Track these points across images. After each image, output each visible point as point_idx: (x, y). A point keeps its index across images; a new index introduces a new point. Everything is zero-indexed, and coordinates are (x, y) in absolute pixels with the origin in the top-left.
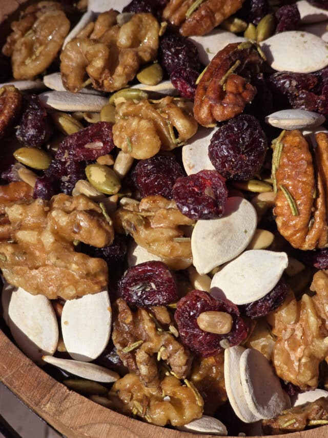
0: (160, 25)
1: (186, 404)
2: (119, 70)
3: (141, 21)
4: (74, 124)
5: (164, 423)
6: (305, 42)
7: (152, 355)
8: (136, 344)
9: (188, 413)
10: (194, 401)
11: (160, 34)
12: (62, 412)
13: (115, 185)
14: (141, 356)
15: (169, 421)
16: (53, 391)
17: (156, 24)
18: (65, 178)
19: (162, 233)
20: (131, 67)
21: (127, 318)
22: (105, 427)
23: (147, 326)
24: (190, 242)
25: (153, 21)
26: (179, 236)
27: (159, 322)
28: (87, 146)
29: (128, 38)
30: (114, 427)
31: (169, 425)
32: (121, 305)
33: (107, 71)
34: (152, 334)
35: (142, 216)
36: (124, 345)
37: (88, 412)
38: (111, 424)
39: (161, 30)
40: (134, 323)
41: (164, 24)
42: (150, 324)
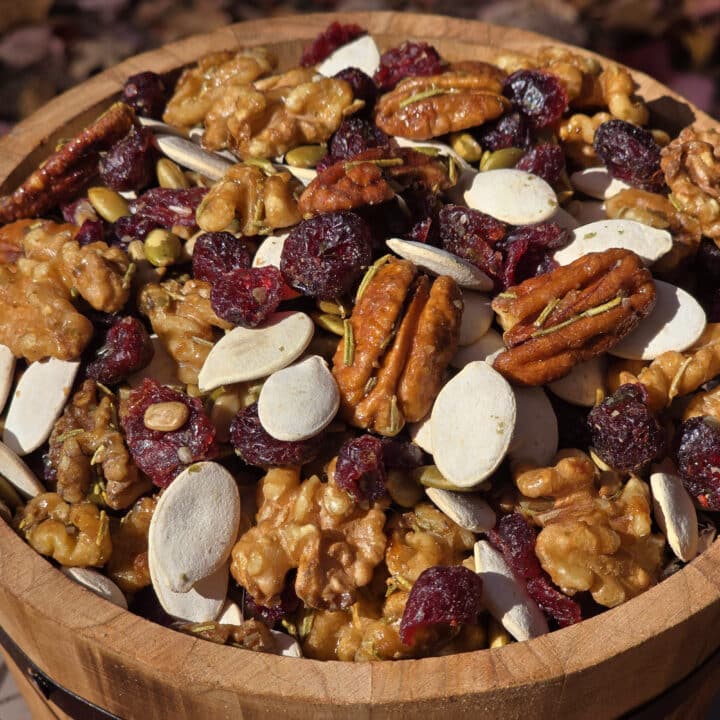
0: (352, 101)
1: (82, 535)
2: (265, 133)
6: (526, 185)
8: (74, 432)
10: (93, 536)
11: (345, 112)
13: (165, 255)
14: (71, 445)
15: (52, 550)
17: (347, 97)
19: (181, 324)
20: (282, 135)
24: (210, 349)
26: (201, 336)
29: (297, 103)
35: (171, 298)
39: (350, 107)
40: (87, 409)
41: (358, 103)
42: (103, 413)
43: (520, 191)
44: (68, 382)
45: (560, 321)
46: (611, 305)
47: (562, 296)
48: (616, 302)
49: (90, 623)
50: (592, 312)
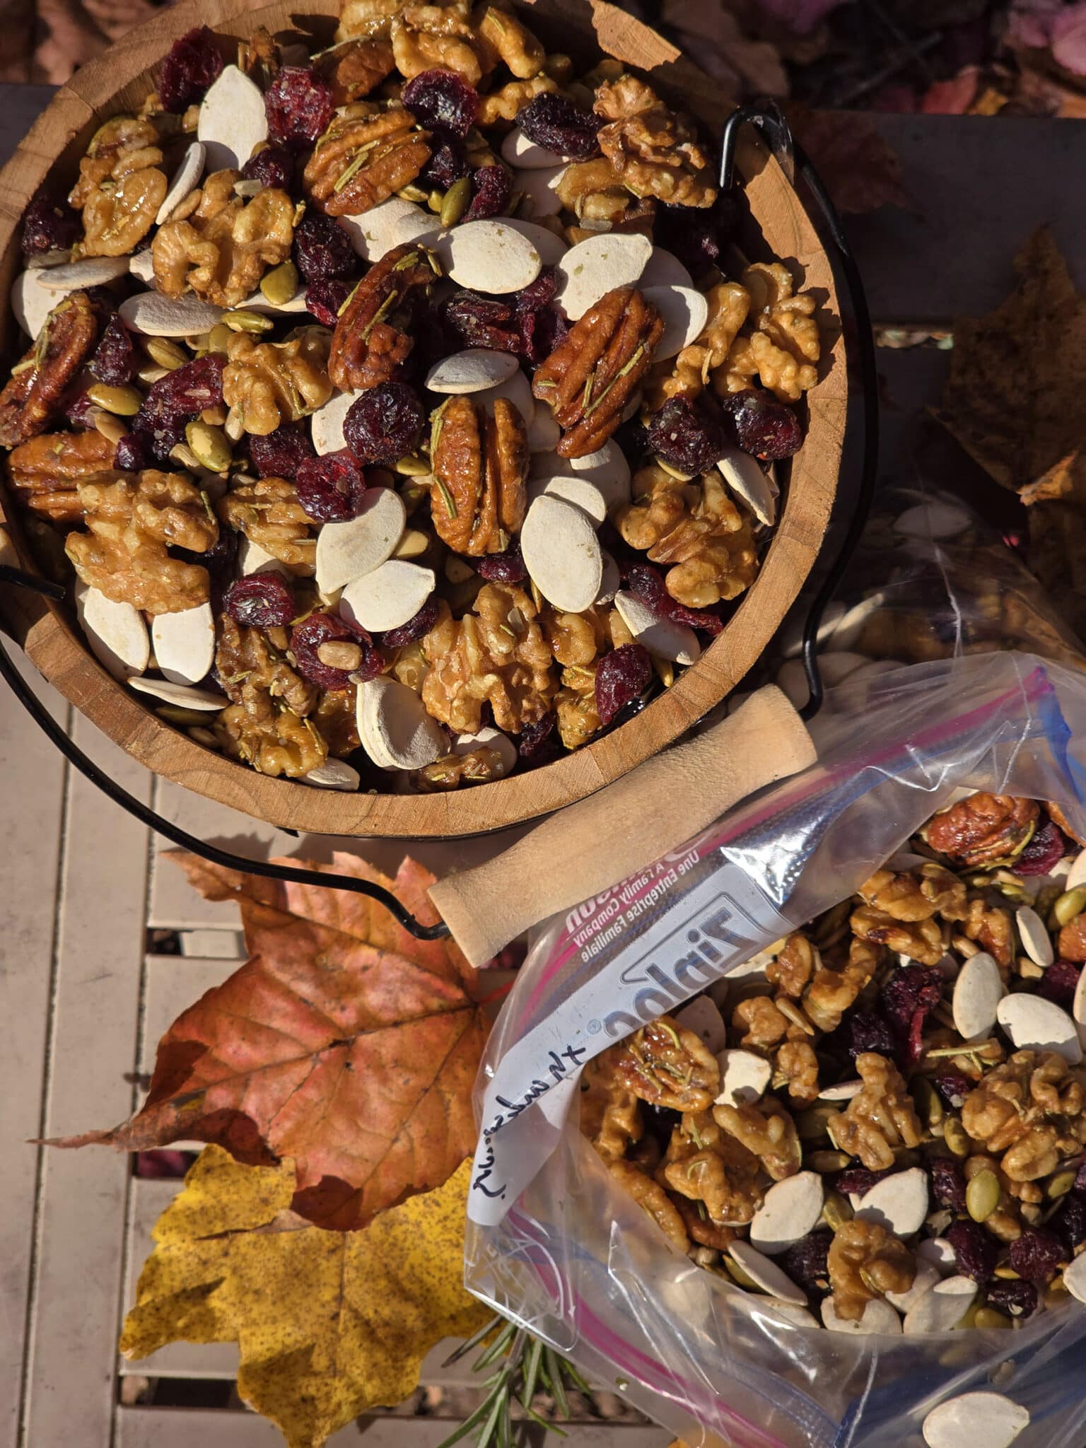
0: (294, 208)
1: (304, 751)
2: (234, 280)
3: (266, 204)
4: (172, 355)
5: (277, 772)
6: (501, 245)
7: (263, 690)
8: (244, 675)
9: (306, 762)
10: (312, 749)
11: (294, 224)
12: (151, 754)
13: (222, 460)
14: (249, 691)
15: (283, 770)
16: (139, 726)
17: (289, 206)
18: (159, 434)
19: (281, 533)
20: (251, 275)
21: (233, 639)
22: (204, 775)
23: (256, 653)
24: (315, 546)
25: (283, 204)
26: (301, 538)
27: (273, 646)
28: (187, 393)
29: (246, 234)
30: (216, 776)
31: (282, 776)
32: (227, 622)
33: (215, 284)
34: (263, 663)
35: (256, 510)
36: (229, 672)
37: (185, 754)
38: (211, 771)
39: (296, 218)
40: (242, 647)
41: (300, 208)
42: (261, 651)
43: (499, 253)
44: (210, 621)
45: (602, 392)
46: (636, 356)
47: (594, 368)
48: (640, 351)
49: (357, 820)
50: (624, 372)
